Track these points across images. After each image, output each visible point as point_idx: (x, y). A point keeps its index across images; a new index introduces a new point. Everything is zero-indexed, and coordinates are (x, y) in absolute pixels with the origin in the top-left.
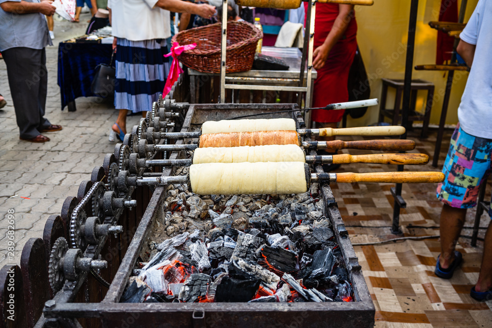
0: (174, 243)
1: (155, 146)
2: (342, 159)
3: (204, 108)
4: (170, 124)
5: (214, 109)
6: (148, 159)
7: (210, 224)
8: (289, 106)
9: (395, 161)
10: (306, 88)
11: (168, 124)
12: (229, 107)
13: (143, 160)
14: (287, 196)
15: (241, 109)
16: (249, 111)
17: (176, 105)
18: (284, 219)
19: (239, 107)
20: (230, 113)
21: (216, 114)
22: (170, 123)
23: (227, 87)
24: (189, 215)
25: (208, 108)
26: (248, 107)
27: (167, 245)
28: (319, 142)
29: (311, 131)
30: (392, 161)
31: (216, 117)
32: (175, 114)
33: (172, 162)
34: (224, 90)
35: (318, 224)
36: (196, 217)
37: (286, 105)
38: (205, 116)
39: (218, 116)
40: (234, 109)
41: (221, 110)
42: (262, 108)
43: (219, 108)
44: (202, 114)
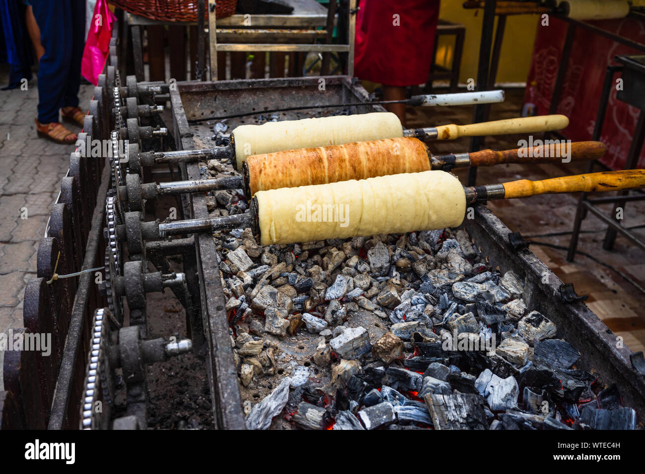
0: (272, 409)
1: (158, 187)
2: (520, 189)
3: (194, 90)
4: (158, 132)
5: (212, 91)
6: (161, 222)
7: (325, 352)
8: (339, 79)
9: (604, 184)
10: (349, 46)
11: (154, 132)
12: (239, 87)
13: (152, 223)
14: (429, 265)
15: (258, 89)
16: (272, 91)
17: (148, 89)
18: (463, 323)
19: (256, 86)
20: (238, 96)
21: (215, 100)
22: (159, 130)
23: (221, 49)
24: (266, 329)
25: (201, 90)
26: (271, 85)
27: (261, 419)
28: (457, 156)
29: (423, 132)
30: (600, 186)
31: (214, 105)
32: (156, 108)
33: (213, 223)
34: (216, 54)
35: (538, 333)
36: (284, 334)
37: (333, 79)
38: (195, 103)
39: (217, 102)
40: (245, 90)
41: (222, 91)
42: (295, 85)
43: (221, 88)
44: (190, 100)
